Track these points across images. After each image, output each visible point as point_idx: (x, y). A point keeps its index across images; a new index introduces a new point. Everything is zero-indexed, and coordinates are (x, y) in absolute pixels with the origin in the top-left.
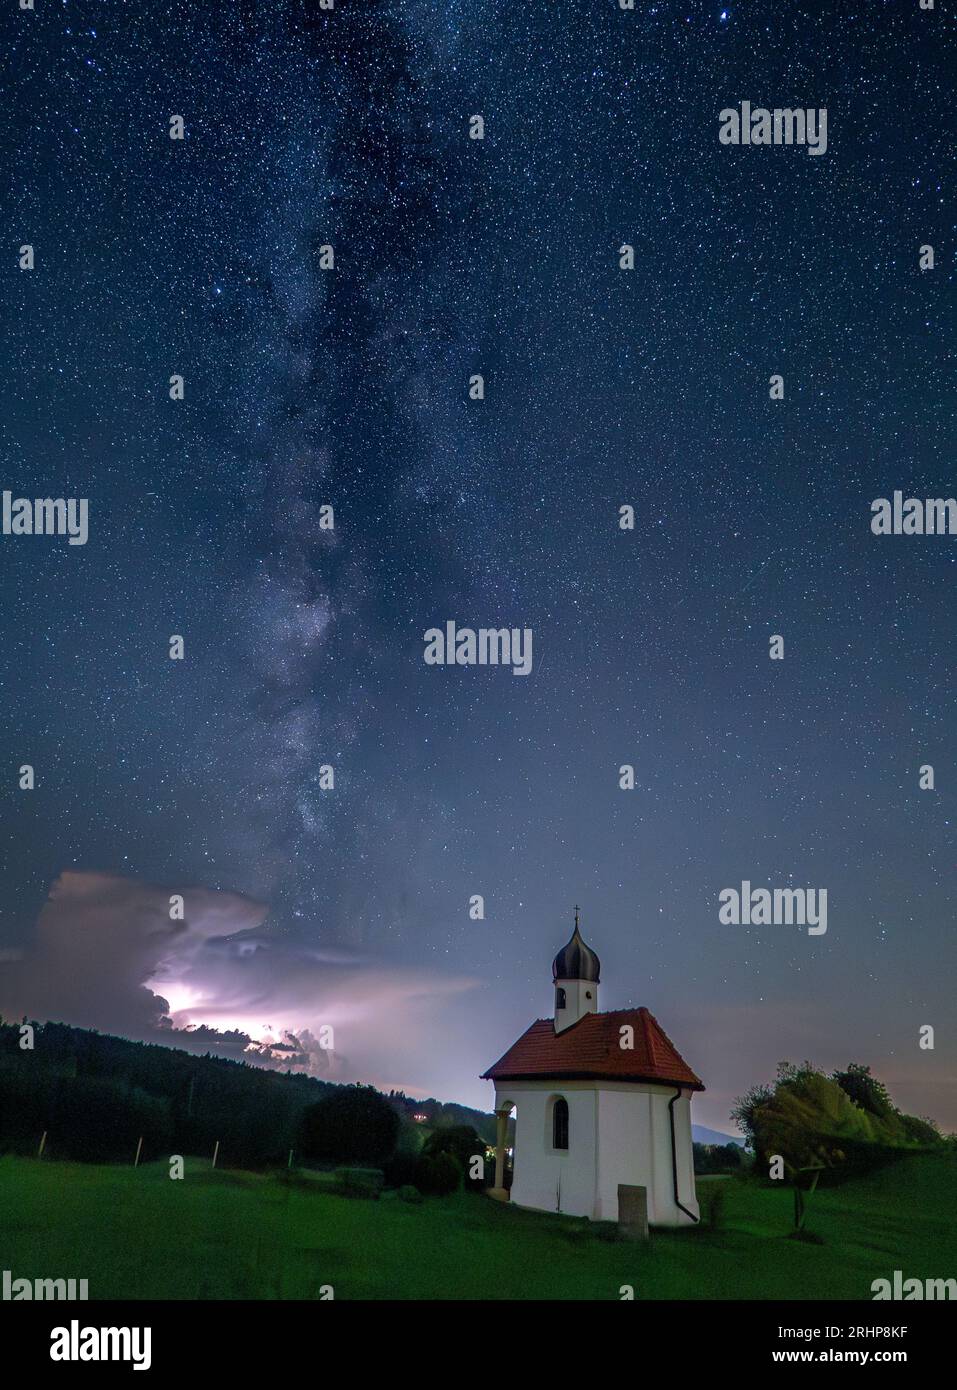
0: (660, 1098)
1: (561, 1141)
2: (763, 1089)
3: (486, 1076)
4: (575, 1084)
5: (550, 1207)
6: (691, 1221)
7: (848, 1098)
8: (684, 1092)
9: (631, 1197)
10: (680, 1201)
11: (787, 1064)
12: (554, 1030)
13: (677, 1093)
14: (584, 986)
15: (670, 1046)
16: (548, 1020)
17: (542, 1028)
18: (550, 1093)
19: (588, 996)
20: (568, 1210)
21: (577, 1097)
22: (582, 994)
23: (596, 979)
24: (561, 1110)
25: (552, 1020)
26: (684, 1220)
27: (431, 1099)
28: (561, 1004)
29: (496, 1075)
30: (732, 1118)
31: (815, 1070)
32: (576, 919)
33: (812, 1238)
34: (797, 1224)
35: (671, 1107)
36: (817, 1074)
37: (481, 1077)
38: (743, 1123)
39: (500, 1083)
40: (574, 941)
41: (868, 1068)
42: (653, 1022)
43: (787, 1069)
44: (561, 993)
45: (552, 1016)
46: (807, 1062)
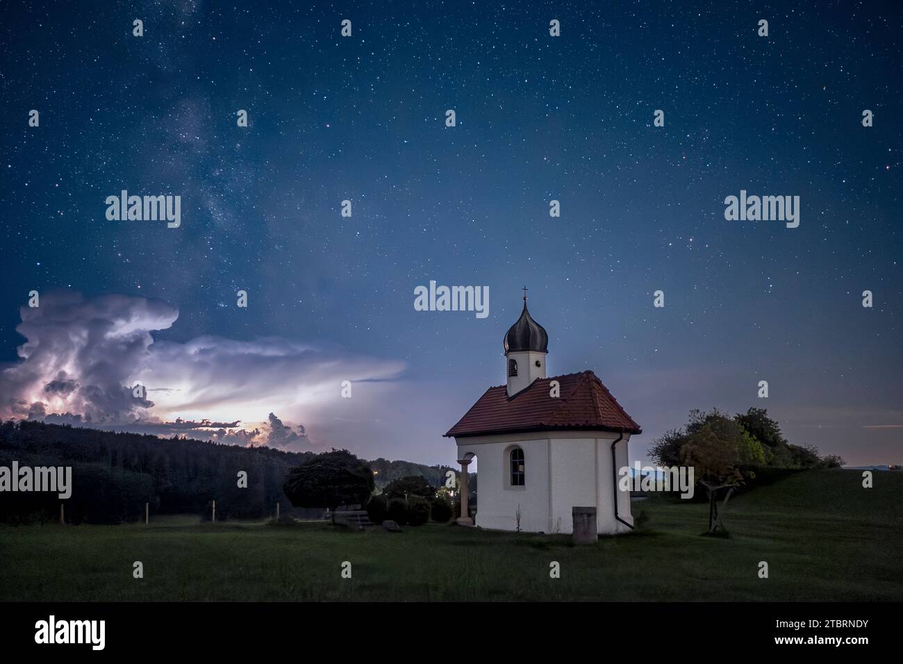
0: (603, 443)
1: (518, 479)
2: (677, 432)
3: (448, 435)
4: (528, 435)
5: (511, 527)
6: (628, 529)
7: (747, 434)
8: (625, 435)
9: (584, 515)
10: (619, 516)
11: (698, 411)
12: (506, 394)
13: (619, 436)
14: (534, 356)
15: (612, 400)
16: (501, 387)
17: (496, 393)
18: (506, 444)
19: (538, 364)
20: (525, 528)
21: (530, 446)
22: (533, 362)
23: (544, 349)
24: (517, 457)
25: (506, 386)
26: (622, 528)
27: (380, 459)
28: (513, 372)
29: (459, 433)
30: (649, 455)
31: (721, 414)
32: (525, 300)
33: (724, 535)
34: (710, 525)
35: (613, 448)
36: (723, 417)
37: (444, 436)
38: (657, 458)
39: (462, 440)
40: (523, 318)
41: (765, 411)
42: (599, 382)
43: (698, 415)
44: (512, 363)
45: (505, 383)
46: (714, 408)
